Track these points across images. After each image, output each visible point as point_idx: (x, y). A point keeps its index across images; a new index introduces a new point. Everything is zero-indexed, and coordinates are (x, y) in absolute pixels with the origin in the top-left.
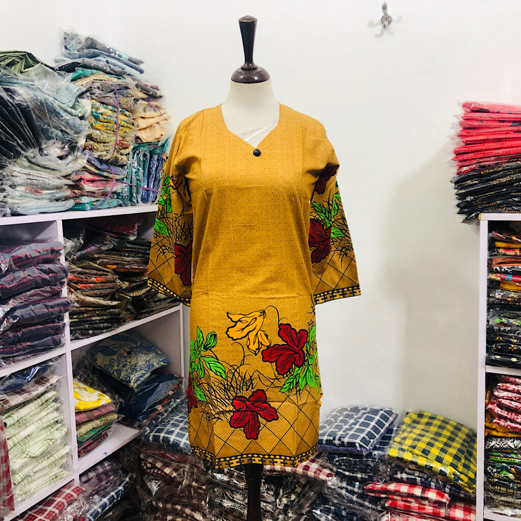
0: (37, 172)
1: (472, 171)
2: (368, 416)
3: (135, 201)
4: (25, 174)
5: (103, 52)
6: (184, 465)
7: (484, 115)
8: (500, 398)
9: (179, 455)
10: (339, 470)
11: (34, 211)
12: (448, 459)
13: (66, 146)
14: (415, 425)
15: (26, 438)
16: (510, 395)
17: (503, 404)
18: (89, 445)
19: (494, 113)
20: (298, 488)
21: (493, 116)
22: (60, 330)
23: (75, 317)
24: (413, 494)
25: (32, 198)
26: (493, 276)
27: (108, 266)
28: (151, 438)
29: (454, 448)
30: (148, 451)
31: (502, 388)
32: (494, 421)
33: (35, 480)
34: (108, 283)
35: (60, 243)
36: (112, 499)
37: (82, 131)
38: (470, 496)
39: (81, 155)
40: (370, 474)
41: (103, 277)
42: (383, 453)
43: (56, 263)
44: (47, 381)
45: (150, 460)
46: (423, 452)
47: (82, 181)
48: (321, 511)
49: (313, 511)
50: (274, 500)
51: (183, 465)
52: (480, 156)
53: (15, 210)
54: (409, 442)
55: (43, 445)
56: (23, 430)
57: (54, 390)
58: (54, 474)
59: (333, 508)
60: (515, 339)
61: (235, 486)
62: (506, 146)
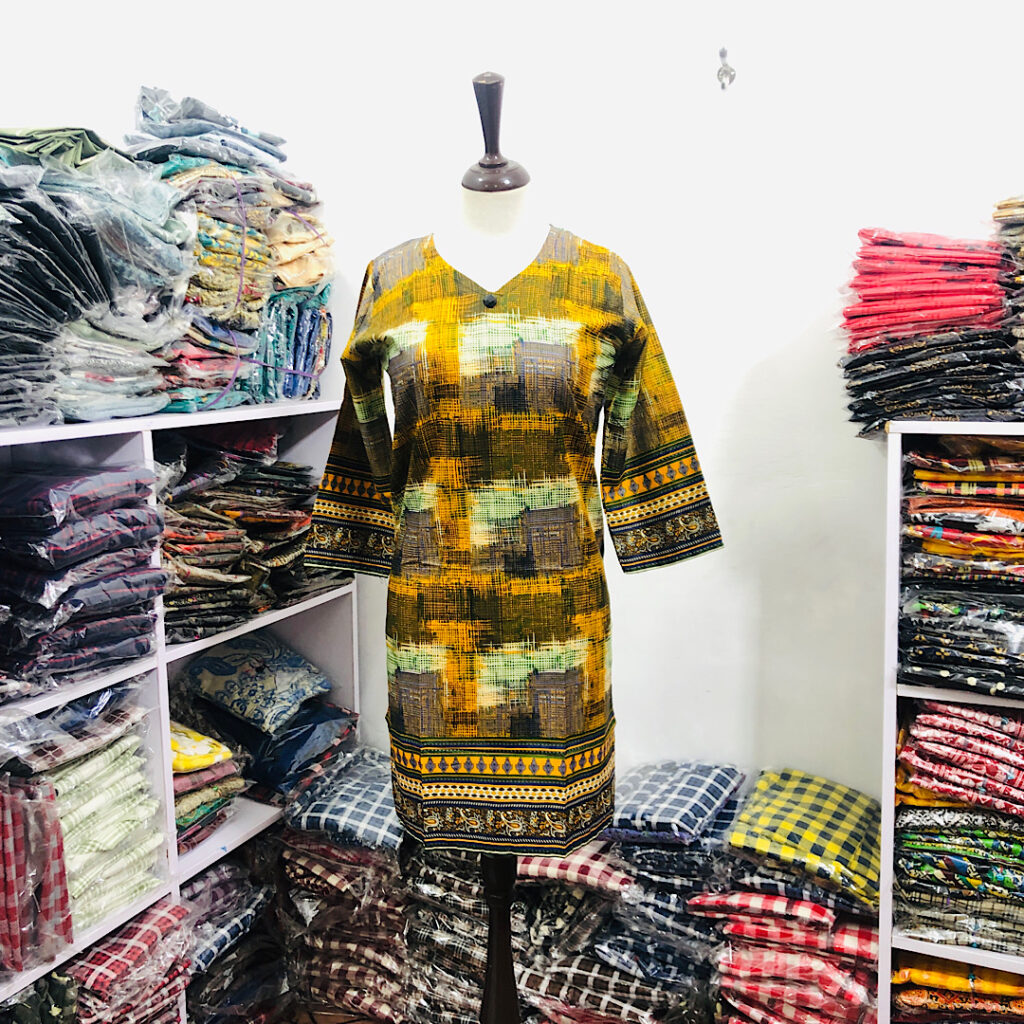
0: (105, 345)
1: (875, 347)
2: (692, 778)
3: (273, 395)
4: (86, 348)
5: (216, 125)
6: (365, 869)
7: (895, 251)
8: (920, 740)
9: (355, 853)
10: (642, 873)
11: (102, 415)
12: (833, 848)
13: (153, 297)
14: (775, 792)
15: (89, 817)
16: (938, 734)
17: (926, 750)
18: (194, 834)
19: (912, 247)
20: (569, 907)
21: (911, 252)
22: (146, 626)
23: (172, 603)
24: (771, 911)
25: (99, 391)
26: (910, 530)
27: (228, 512)
28: (304, 822)
29: (844, 830)
30: (299, 846)
31: (924, 722)
32: (911, 780)
33: (105, 893)
34: (228, 542)
35: (149, 471)
36: (235, 930)
37: (182, 269)
38: (869, 912)
39: (180, 313)
40: (697, 879)
41: (219, 531)
42: (719, 842)
43: (142, 507)
44: (126, 716)
45: (302, 862)
46: (789, 838)
47: (183, 360)
48: (610, 946)
49: (596, 946)
50: (525, 929)
51: (361, 869)
52: (888, 321)
53: (70, 413)
54: (764, 821)
55: (120, 831)
56: (85, 803)
57: (136, 734)
58: (137, 882)
59: (630, 941)
60: (947, 638)
61: (456, 905)
62: (932, 304)
